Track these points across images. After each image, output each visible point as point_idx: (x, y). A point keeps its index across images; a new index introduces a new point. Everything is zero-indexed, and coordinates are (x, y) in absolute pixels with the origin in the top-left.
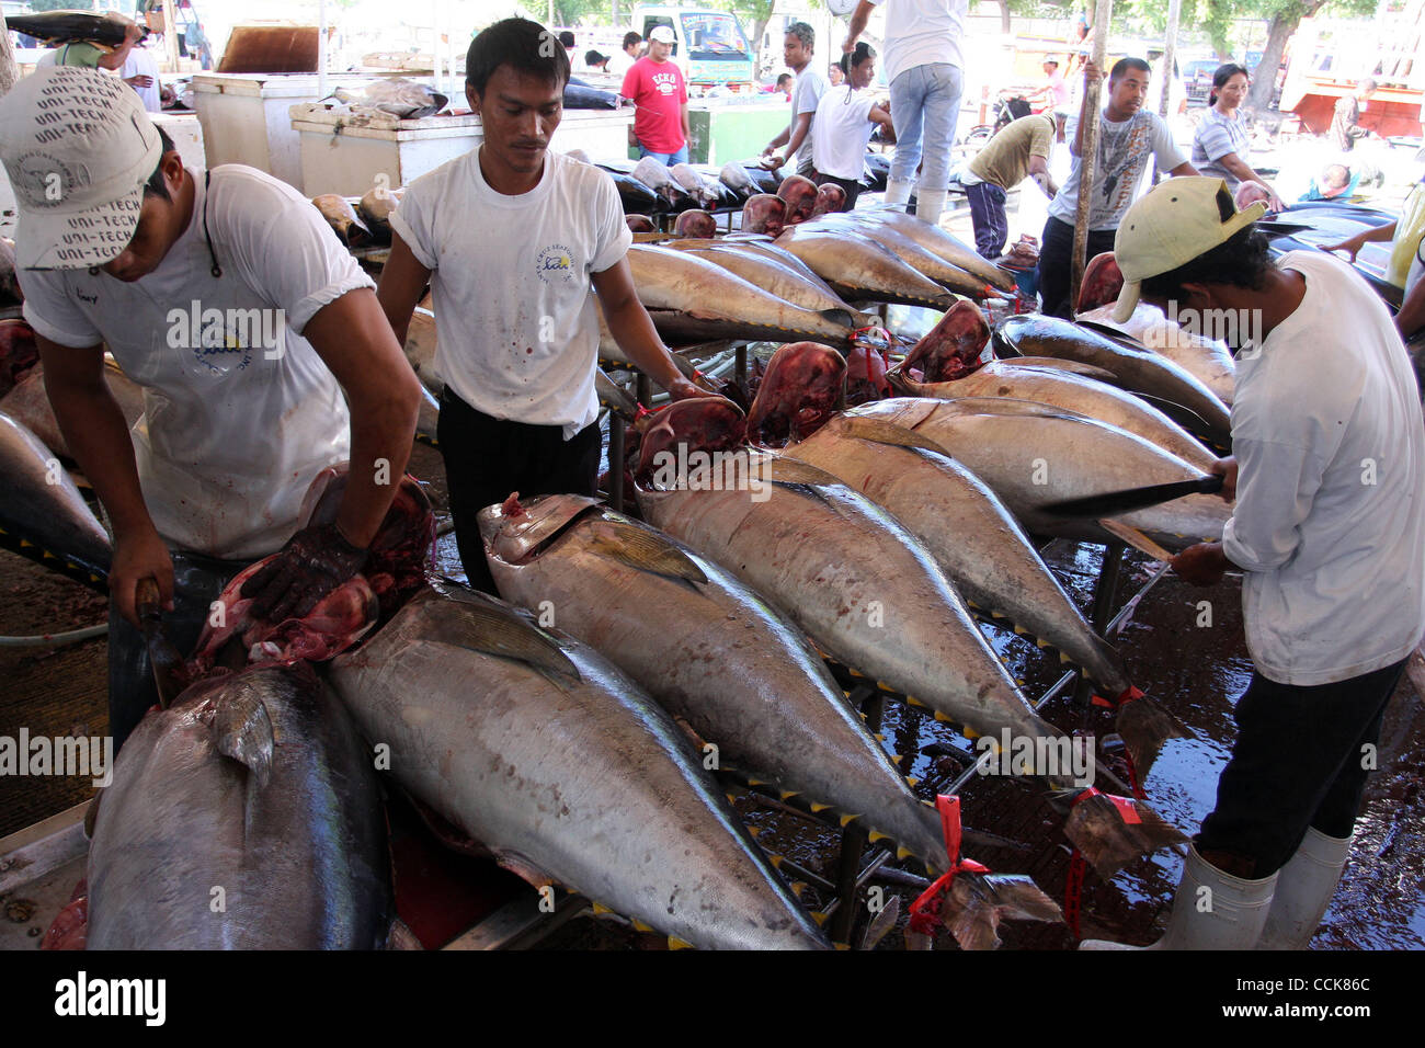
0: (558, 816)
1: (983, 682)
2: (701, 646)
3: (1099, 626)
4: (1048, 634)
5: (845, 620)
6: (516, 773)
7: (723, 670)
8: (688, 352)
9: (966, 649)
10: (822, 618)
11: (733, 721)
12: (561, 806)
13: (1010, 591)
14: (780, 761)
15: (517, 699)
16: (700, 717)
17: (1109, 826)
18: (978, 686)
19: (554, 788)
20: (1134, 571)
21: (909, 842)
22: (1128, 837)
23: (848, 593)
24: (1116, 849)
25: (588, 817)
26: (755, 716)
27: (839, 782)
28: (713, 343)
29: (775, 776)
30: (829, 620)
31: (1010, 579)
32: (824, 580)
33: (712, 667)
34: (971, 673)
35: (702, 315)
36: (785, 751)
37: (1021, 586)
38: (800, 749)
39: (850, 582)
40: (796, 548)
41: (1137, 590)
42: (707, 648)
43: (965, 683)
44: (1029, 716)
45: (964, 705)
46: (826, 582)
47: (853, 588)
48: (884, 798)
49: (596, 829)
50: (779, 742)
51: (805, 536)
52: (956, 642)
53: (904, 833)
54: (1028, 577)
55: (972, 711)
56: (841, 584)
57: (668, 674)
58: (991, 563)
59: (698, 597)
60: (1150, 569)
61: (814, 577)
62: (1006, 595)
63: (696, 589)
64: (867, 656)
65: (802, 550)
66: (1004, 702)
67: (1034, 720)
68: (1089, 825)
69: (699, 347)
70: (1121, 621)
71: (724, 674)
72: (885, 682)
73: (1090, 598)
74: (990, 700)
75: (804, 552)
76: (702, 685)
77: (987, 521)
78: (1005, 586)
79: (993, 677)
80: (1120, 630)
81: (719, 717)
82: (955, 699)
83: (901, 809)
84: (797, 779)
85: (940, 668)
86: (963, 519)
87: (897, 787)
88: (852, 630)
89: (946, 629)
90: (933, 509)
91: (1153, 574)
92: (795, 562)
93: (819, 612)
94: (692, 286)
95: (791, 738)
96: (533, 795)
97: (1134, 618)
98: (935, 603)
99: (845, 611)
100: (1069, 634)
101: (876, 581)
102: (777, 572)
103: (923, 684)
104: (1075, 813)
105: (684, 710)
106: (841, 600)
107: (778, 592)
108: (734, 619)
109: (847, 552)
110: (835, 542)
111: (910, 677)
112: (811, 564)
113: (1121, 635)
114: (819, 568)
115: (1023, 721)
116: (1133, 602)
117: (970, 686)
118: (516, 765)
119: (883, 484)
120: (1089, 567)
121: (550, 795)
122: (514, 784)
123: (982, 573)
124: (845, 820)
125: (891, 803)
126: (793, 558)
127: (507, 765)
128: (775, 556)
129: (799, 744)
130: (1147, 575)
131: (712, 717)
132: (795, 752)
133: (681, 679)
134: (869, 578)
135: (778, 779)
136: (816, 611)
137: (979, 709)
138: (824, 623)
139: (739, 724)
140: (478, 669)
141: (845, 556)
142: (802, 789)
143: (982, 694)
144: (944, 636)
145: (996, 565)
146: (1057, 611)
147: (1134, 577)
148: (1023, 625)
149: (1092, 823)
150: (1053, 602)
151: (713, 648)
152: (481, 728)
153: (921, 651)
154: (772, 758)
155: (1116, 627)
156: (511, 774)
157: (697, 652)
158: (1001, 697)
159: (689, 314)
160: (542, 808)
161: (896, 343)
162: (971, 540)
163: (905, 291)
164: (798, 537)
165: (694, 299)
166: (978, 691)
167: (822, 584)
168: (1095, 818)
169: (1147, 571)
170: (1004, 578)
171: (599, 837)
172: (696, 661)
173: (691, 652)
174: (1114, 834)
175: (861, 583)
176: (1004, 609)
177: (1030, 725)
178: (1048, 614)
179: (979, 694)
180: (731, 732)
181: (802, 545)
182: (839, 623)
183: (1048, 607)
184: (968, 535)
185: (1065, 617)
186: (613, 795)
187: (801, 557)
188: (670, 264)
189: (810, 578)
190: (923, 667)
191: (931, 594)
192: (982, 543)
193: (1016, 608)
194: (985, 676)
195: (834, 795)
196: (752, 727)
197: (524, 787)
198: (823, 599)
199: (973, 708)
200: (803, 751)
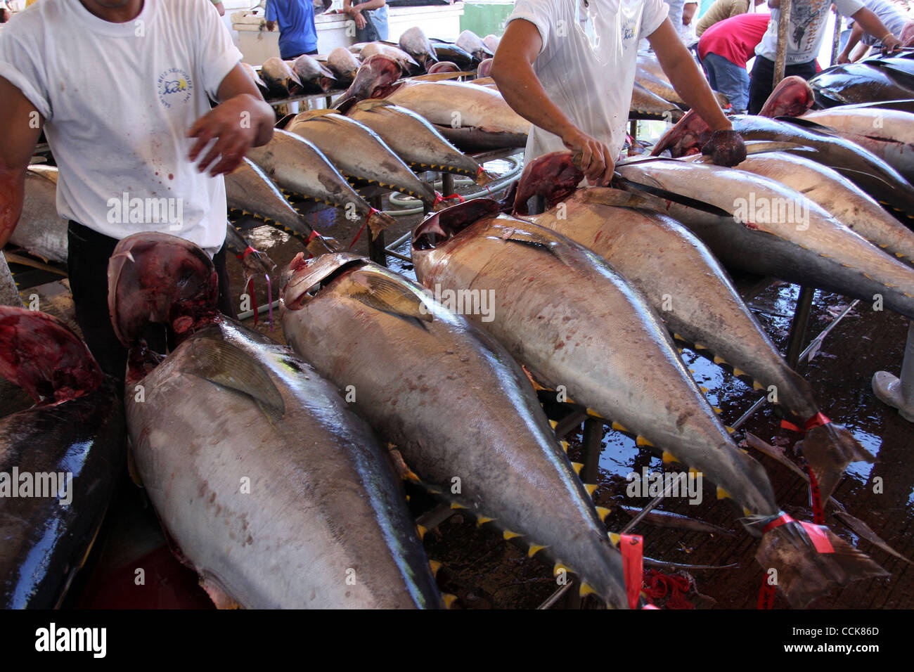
0: (244, 545)
1: (682, 411)
2: (420, 377)
3: (791, 358)
4: (743, 364)
5: (561, 353)
6: (216, 500)
7: (435, 400)
8: (480, 157)
9: (667, 380)
10: (540, 351)
11: (440, 448)
12: (247, 537)
13: (712, 326)
14: (477, 488)
15: (231, 430)
16: (412, 443)
17: (801, 555)
18: (677, 414)
19: (243, 517)
20: (821, 313)
21: (592, 580)
22: (820, 566)
23: (563, 329)
24: (808, 579)
25: (268, 548)
26: (459, 445)
27: (529, 512)
28: (500, 150)
29: (473, 501)
30: (547, 353)
31: (712, 316)
32: (544, 318)
33: (427, 397)
34: (671, 402)
35: (490, 129)
36: (483, 479)
37: (722, 322)
38: (496, 478)
39: (567, 319)
40: (522, 291)
41: (824, 328)
42: (424, 379)
43: (665, 411)
44: (725, 444)
45: (664, 432)
46: (546, 320)
47: (569, 324)
48: (569, 532)
49: (273, 561)
50: (479, 469)
51: (531, 280)
52: (659, 374)
53: (588, 570)
54: (728, 314)
55: (671, 437)
56: (557, 322)
57: (389, 403)
58: (697, 303)
59: (424, 333)
60: (833, 311)
61: (536, 316)
62: (708, 330)
63: (424, 327)
64: (579, 385)
65: (527, 292)
66: (700, 429)
67: (730, 449)
68: (780, 552)
69: (489, 153)
70: (812, 351)
71: (436, 404)
72: (594, 408)
73: (786, 334)
74: (688, 427)
75: (529, 293)
76: (416, 413)
77: (695, 267)
78: (708, 322)
79: (691, 406)
80: (810, 358)
81: (428, 444)
82: (656, 426)
83: (585, 544)
84: (492, 507)
85: (643, 397)
86: (675, 265)
87: (582, 522)
88: (567, 361)
89: (649, 361)
90: (649, 256)
91: (836, 315)
92: (520, 302)
93: (539, 346)
94: (482, 108)
95: (489, 466)
96: (227, 523)
97: (822, 349)
98: (641, 337)
99: (560, 346)
100: (762, 365)
101: (589, 319)
102: (505, 312)
103: (627, 412)
104: (766, 537)
105: (400, 436)
106: (558, 336)
107: (505, 328)
108: (452, 353)
109: (565, 294)
110: (555, 285)
111: (615, 405)
112: (533, 305)
113: (812, 362)
114: (541, 306)
115: (719, 448)
116: (822, 336)
117: (669, 413)
118: (217, 492)
119: (610, 238)
120: (786, 312)
121: (240, 524)
122: (213, 510)
123: (687, 310)
124: (533, 550)
125: (576, 537)
126: (519, 299)
127: (210, 491)
128: (505, 298)
129: (496, 473)
130: (831, 316)
131: (422, 442)
132: (491, 480)
133: (400, 407)
134: (583, 315)
135: (476, 504)
136: (536, 345)
137: (677, 436)
138: (543, 355)
139: (445, 451)
140: (212, 399)
141: (563, 297)
142: (496, 516)
143: (681, 422)
144: (647, 368)
145: (701, 305)
146: (753, 345)
147: (821, 318)
148: (722, 356)
149: (784, 550)
150: (749, 336)
151: (429, 379)
152: (198, 455)
153: (626, 381)
154: (471, 484)
155: (807, 356)
156: (212, 500)
157: (415, 382)
158: (699, 425)
159: (480, 129)
160: (232, 536)
161: (636, 145)
162: (680, 282)
163: (645, 109)
164: (525, 281)
165: (484, 118)
166: (677, 418)
167: (542, 322)
168: (787, 546)
169: (831, 313)
170: (707, 314)
171: (276, 569)
172: (413, 391)
173: (410, 383)
174: (806, 564)
175: (575, 320)
176: (705, 341)
177: (725, 453)
178: (745, 347)
179: (678, 422)
180: (438, 457)
181: (527, 288)
182: (555, 355)
183: (744, 341)
184: (677, 279)
185: (759, 350)
186: (292, 529)
187: (526, 299)
188: (467, 93)
189: (532, 317)
190: (627, 395)
191: (637, 329)
192: (690, 286)
193: (716, 341)
194: (684, 404)
195: (524, 525)
196: (455, 456)
197: (221, 514)
198: (542, 335)
199: (672, 434)
200: (499, 480)
